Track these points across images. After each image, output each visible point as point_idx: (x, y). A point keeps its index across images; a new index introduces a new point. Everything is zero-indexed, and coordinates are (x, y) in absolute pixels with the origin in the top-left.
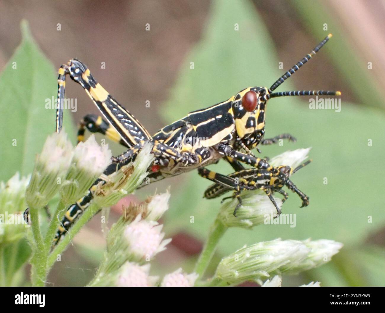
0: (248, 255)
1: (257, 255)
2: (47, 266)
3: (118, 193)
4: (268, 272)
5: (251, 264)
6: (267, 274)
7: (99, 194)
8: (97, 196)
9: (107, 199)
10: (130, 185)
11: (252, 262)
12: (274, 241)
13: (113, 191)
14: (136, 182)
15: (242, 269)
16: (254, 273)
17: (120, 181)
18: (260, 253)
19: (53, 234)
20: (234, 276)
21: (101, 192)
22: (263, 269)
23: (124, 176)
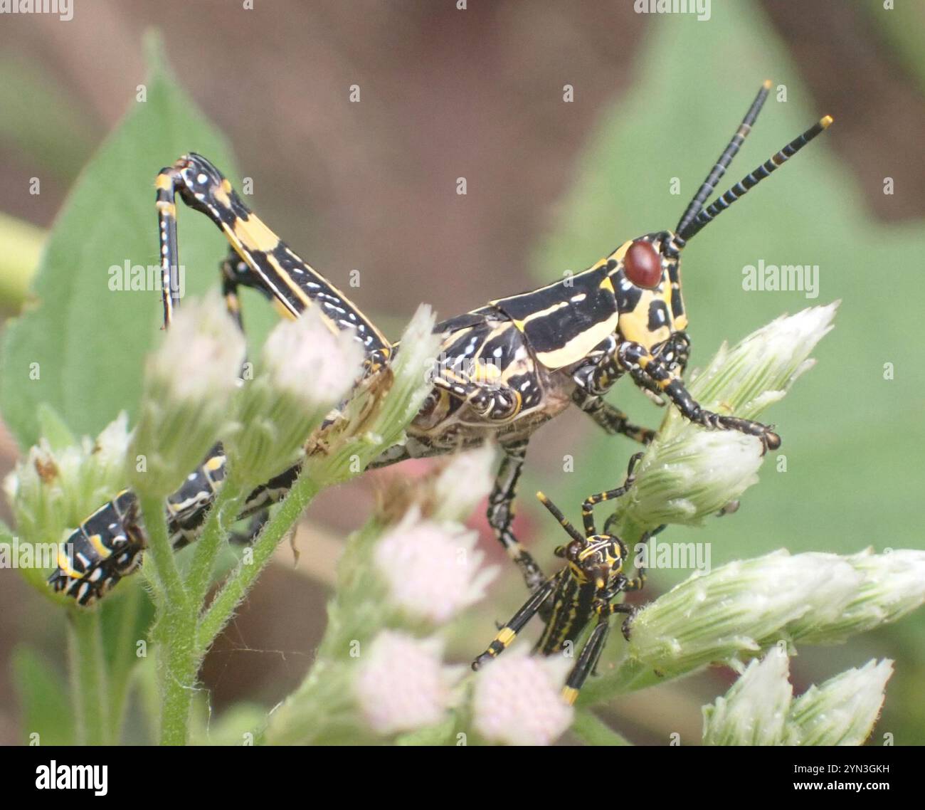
0: (701, 597)
1: (725, 596)
2: (197, 647)
3: (360, 444)
4: (755, 639)
5: (711, 620)
6: (753, 644)
7: (313, 453)
8: (310, 455)
9: (333, 462)
10: (389, 422)
11: (712, 615)
12: (768, 557)
13: (347, 440)
14: (401, 413)
15: (689, 633)
16: (721, 642)
17: (361, 412)
18: (731, 591)
19: (207, 564)
20: (669, 653)
21: (318, 445)
22: (742, 630)
23: (369, 397)
